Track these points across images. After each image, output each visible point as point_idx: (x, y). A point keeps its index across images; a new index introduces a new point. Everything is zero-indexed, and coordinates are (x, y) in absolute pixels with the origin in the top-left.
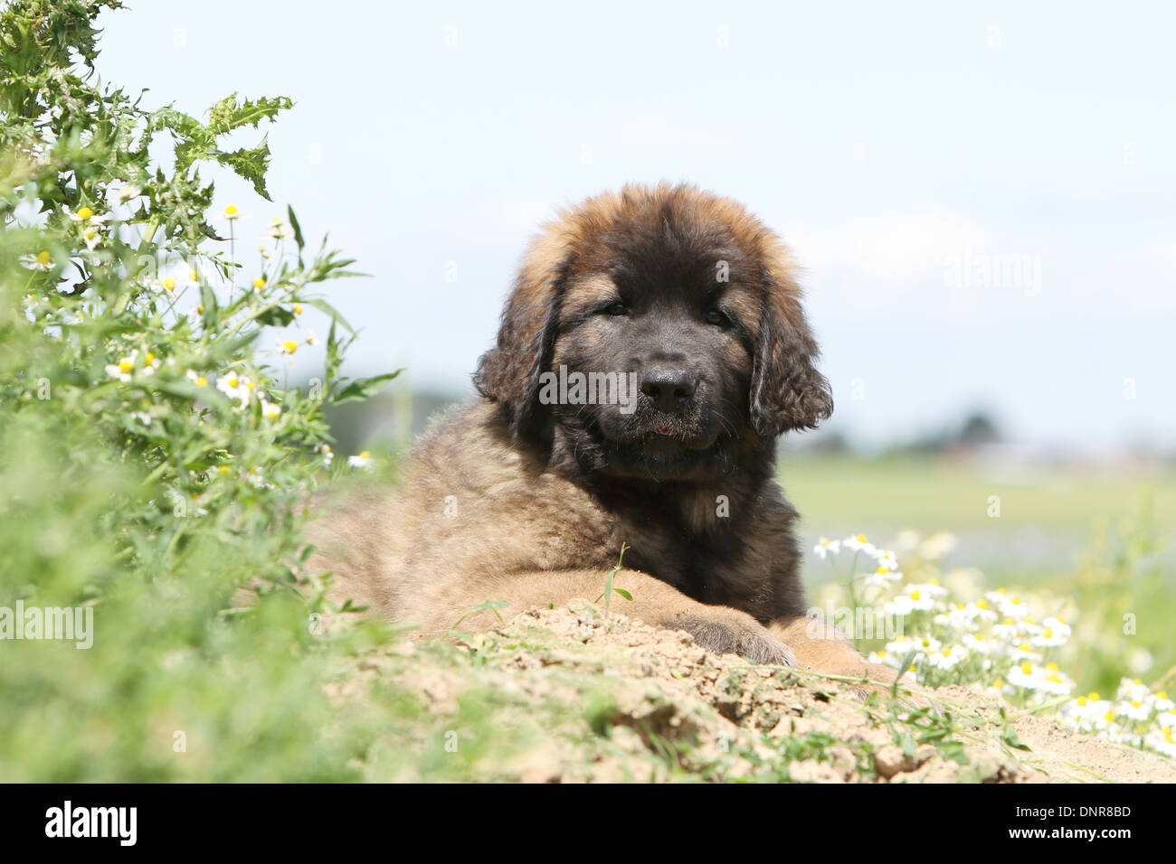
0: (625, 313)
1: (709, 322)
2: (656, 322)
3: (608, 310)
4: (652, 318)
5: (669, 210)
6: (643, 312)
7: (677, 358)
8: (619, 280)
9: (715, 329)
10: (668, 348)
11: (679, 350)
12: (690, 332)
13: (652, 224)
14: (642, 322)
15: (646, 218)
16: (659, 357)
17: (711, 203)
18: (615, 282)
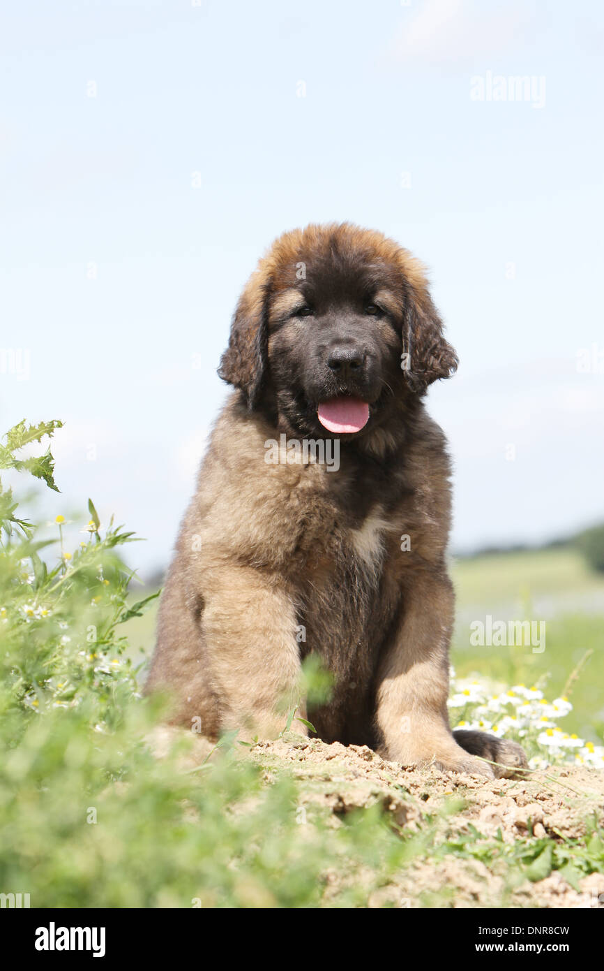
0: (311, 314)
1: (369, 314)
2: (333, 318)
3: (299, 313)
4: (330, 316)
5: (335, 241)
6: (324, 313)
7: (349, 341)
8: (305, 292)
9: (373, 318)
10: (343, 335)
11: (351, 336)
12: (356, 322)
13: (324, 251)
14: (323, 319)
15: (320, 247)
16: (338, 341)
17: (360, 234)
18: (302, 293)
